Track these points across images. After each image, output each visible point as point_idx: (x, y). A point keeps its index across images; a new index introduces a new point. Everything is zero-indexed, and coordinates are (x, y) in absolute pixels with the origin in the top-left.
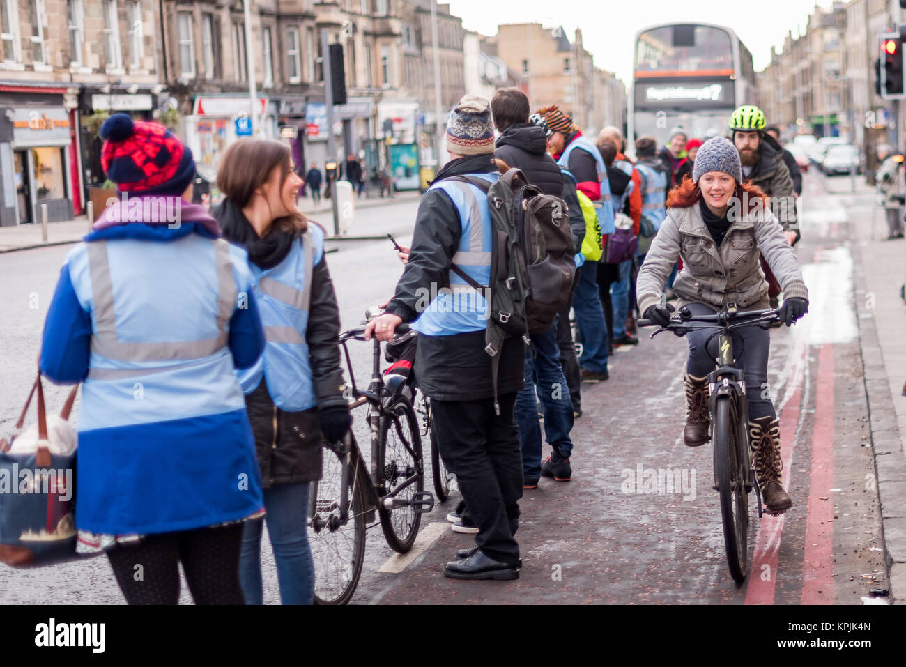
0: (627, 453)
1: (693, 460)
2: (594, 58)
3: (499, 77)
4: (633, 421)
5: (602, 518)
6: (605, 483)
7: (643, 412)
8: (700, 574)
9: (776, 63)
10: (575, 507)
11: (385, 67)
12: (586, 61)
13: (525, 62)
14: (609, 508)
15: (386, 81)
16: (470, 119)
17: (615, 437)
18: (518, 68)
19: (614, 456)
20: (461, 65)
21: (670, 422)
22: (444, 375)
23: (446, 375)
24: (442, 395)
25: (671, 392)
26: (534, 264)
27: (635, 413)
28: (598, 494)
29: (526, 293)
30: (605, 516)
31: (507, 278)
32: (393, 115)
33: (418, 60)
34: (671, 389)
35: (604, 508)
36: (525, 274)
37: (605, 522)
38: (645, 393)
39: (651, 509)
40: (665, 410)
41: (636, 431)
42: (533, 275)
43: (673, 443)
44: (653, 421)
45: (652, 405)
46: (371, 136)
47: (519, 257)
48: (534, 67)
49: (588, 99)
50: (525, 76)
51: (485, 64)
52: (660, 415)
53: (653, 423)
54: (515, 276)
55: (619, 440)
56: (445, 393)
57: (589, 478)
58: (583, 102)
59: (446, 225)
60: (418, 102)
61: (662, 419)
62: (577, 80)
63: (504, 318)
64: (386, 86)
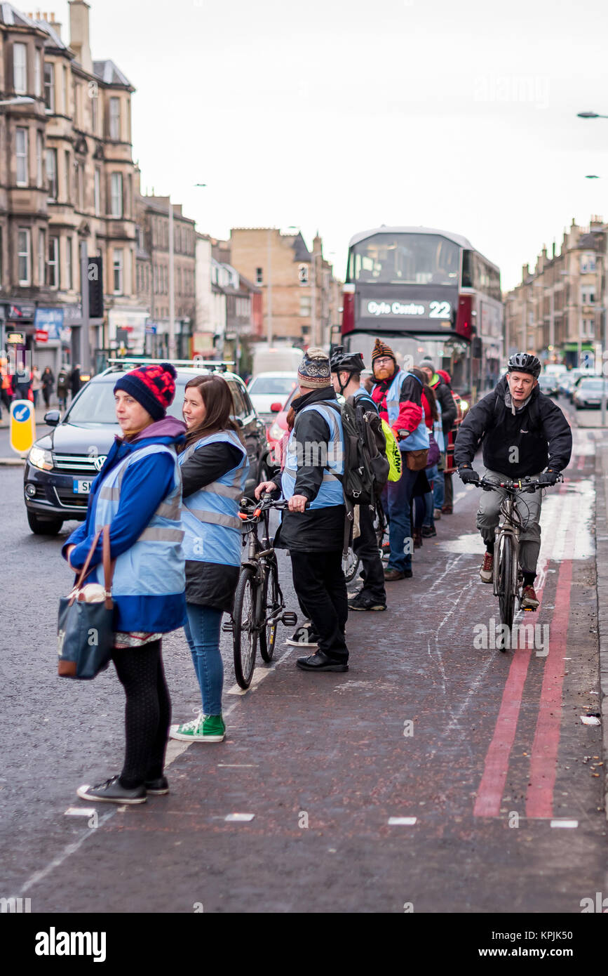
0: (402, 630)
1: (455, 636)
2: (334, 269)
3: (231, 286)
4: (404, 609)
5: (388, 669)
6: (386, 648)
7: (411, 603)
8: (465, 702)
9: (527, 284)
10: (365, 662)
11: (117, 272)
12: (326, 272)
13: (259, 271)
14: (393, 664)
15: (117, 288)
16: (321, 364)
17: (391, 619)
18: (251, 277)
19: (392, 632)
20: (192, 271)
21: (434, 611)
22: (312, 535)
23: (313, 534)
24: (311, 549)
25: (433, 590)
26: (375, 458)
27: (405, 604)
28: (383, 655)
29: (373, 477)
30: (390, 668)
31: (359, 467)
32: (124, 324)
33: (147, 263)
34: (432, 588)
35: (389, 663)
36: (370, 465)
37: (390, 672)
38: (411, 590)
39: (425, 665)
40: (429, 602)
41: (406, 616)
42: (375, 465)
43: (438, 625)
44: (420, 609)
45: (418, 599)
46: (101, 346)
47: (366, 454)
48: (268, 277)
49: (326, 314)
50: (259, 285)
51: (217, 271)
52: (426, 606)
53: (420, 611)
54: (364, 466)
55: (394, 621)
56: (313, 547)
57: (374, 645)
58: (320, 317)
59: (321, 434)
60: (148, 311)
61: (427, 609)
62: (314, 293)
63: (356, 495)
64: (117, 293)
